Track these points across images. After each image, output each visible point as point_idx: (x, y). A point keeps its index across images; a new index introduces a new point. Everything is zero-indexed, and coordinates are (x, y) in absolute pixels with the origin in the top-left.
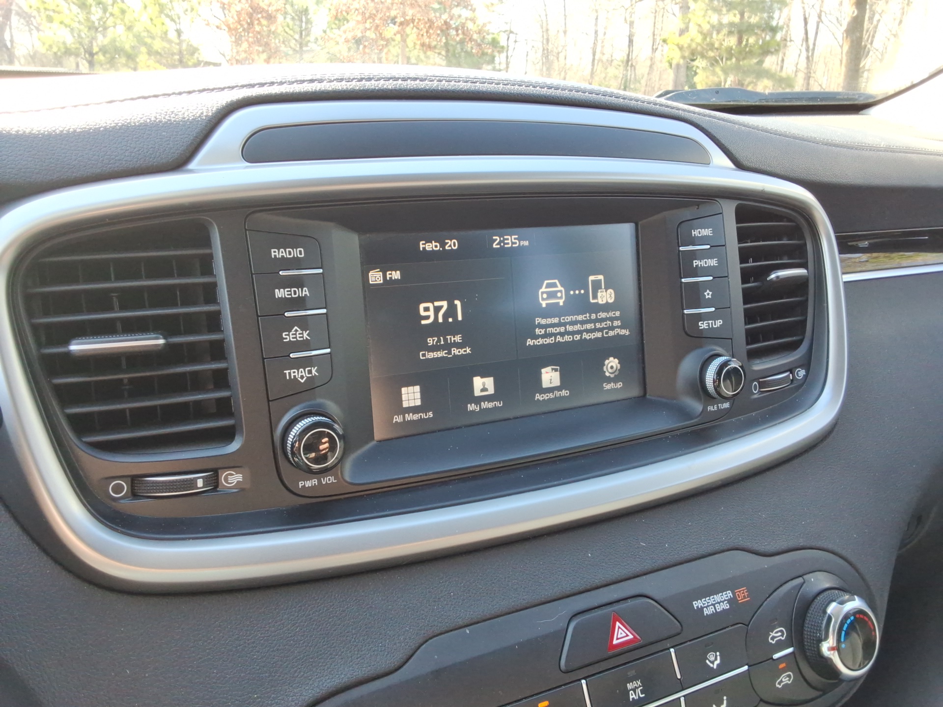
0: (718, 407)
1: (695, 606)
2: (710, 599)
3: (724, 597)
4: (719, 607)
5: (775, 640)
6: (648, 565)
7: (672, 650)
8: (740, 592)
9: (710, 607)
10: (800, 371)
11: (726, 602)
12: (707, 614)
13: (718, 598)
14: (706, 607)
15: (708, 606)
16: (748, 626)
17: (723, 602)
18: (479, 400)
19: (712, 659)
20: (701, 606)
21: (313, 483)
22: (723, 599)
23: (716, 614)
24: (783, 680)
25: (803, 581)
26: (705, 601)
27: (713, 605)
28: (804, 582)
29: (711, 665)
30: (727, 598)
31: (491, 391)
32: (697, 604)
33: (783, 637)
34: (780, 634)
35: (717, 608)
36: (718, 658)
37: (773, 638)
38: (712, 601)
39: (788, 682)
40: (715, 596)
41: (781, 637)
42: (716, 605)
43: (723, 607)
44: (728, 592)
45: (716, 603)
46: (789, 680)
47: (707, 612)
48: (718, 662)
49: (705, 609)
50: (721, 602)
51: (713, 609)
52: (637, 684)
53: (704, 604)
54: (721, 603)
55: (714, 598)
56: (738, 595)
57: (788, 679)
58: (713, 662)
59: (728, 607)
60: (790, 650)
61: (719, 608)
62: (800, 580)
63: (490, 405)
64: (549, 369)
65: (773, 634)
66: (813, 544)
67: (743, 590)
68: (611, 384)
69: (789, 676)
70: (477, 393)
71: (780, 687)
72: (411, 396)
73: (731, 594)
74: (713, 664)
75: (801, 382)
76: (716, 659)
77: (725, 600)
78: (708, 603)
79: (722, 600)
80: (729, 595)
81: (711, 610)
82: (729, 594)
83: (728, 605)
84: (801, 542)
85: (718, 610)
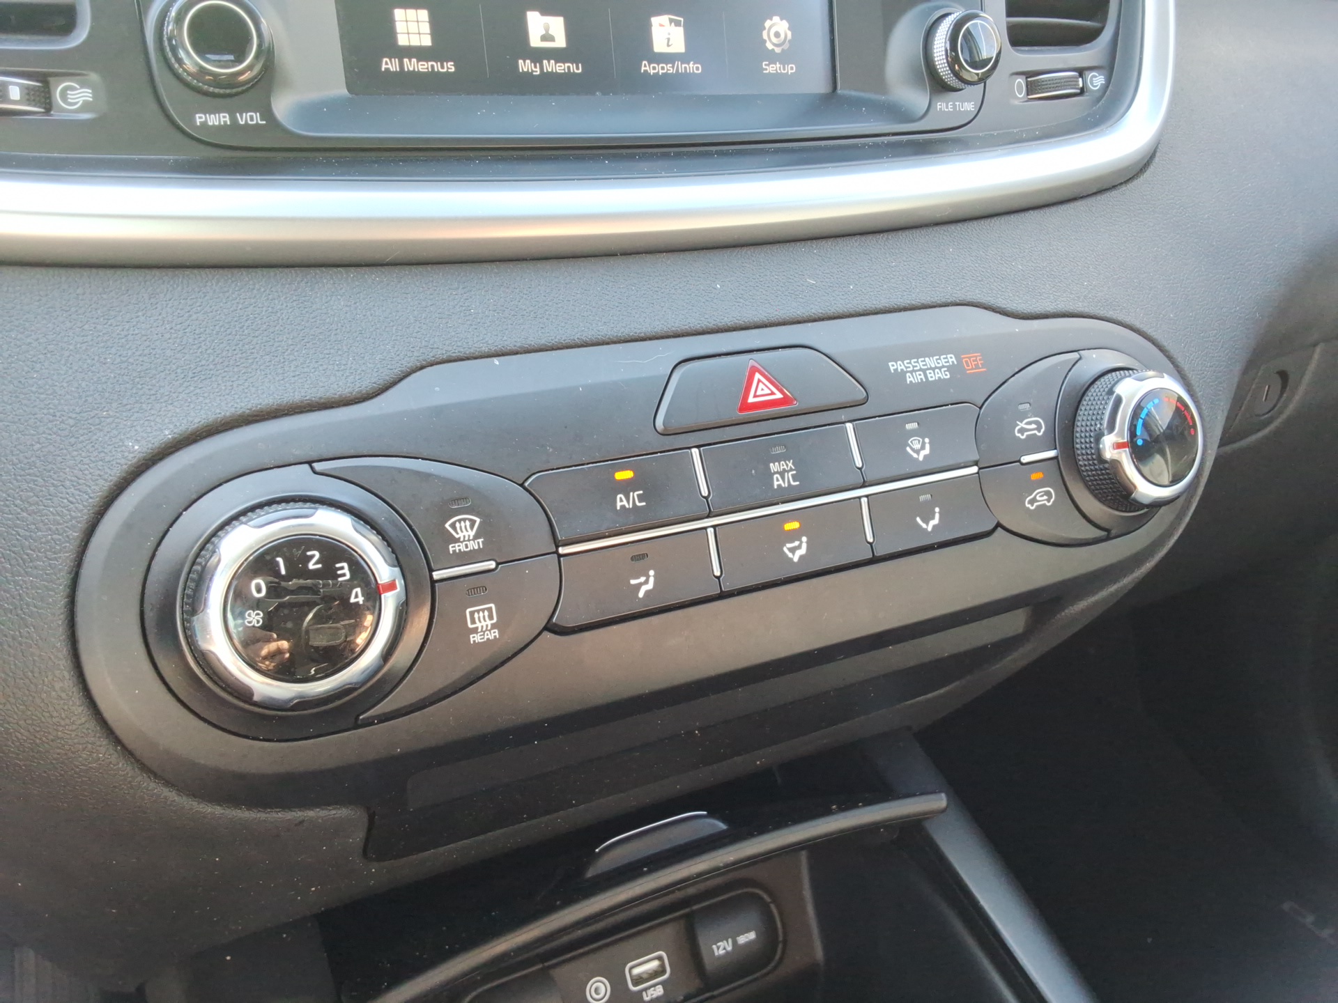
0: (954, 106)
1: (892, 368)
2: (917, 362)
3: (943, 362)
4: (932, 375)
5: (1026, 434)
6: (815, 310)
7: (849, 426)
8: (969, 358)
9: (917, 373)
10: (1096, 77)
11: (946, 369)
12: (911, 382)
13: (931, 362)
14: (911, 372)
15: (916, 371)
16: (981, 408)
17: (940, 368)
18: (538, 55)
19: (917, 446)
20: (902, 370)
21: (222, 120)
22: (941, 365)
23: (926, 385)
24: (1038, 498)
25: (1078, 356)
26: (910, 363)
27: (924, 371)
28: (1080, 359)
29: (915, 455)
30: (948, 364)
31: (560, 42)
32: (893, 366)
33: (1039, 431)
34: (1034, 426)
35: (929, 376)
36: (927, 446)
37: (1022, 431)
38: (920, 365)
39: (1046, 502)
40: (927, 359)
41: (1036, 432)
42: (928, 372)
43: (940, 375)
44: (949, 356)
45: (928, 369)
46: (1048, 500)
47: (912, 379)
48: (927, 451)
49: (908, 374)
50: (936, 368)
51: (922, 377)
52: (787, 465)
53: (907, 368)
54: (937, 370)
55: (924, 361)
56: (966, 362)
57: (1045, 497)
58: (917, 452)
59: (948, 376)
60: (1052, 454)
61: (932, 377)
62: (1075, 356)
63: (560, 68)
64: (664, 19)
65: (1022, 425)
66: (1102, 313)
67: (976, 357)
68: (776, 64)
69: (1048, 493)
70: (535, 42)
71: (1032, 508)
72: (413, 27)
73: (954, 359)
74: (918, 454)
75: (1098, 95)
76: (923, 448)
77: (943, 367)
78: (914, 367)
79: (938, 365)
80: (950, 360)
81: (919, 377)
82: (952, 359)
83: (947, 373)
84: (1080, 307)
85: (930, 379)
